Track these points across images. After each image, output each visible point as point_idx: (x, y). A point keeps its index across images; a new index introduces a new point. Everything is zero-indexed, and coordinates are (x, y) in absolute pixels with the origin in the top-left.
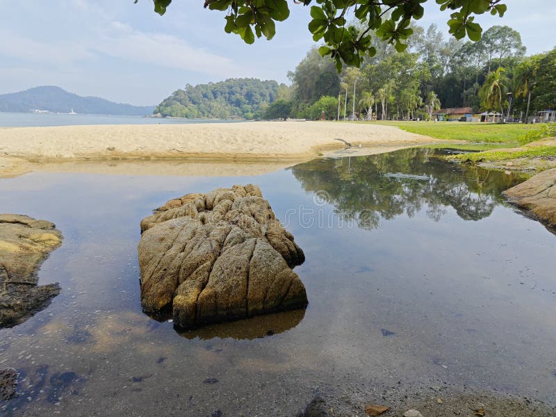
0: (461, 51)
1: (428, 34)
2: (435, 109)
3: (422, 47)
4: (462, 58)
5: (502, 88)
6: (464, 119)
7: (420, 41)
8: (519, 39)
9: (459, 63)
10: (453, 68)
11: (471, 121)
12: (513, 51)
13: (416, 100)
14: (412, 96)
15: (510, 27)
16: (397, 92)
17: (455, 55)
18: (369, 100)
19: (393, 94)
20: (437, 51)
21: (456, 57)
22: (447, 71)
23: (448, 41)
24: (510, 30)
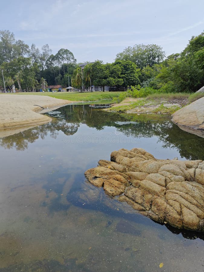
0: (50, 58)
1: (32, 48)
2: (45, 86)
3: (30, 55)
4: (51, 62)
5: (81, 77)
6: (59, 91)
7: (28, 52)
8: (73, 56)
9: (50, 64)
10: (48, 67)
11: (63, 91)
12: (72, 60)
13: (35, 82)
14: (33, 79)
15: (68, 50)
16: (24, 78)
17: (48, 60)
18: (11, 81)
19: (22, 78)
20: (38, 58)
21: (48, 62)
22: (45, 68)
23: (42, 54)
24: (69, 51)
